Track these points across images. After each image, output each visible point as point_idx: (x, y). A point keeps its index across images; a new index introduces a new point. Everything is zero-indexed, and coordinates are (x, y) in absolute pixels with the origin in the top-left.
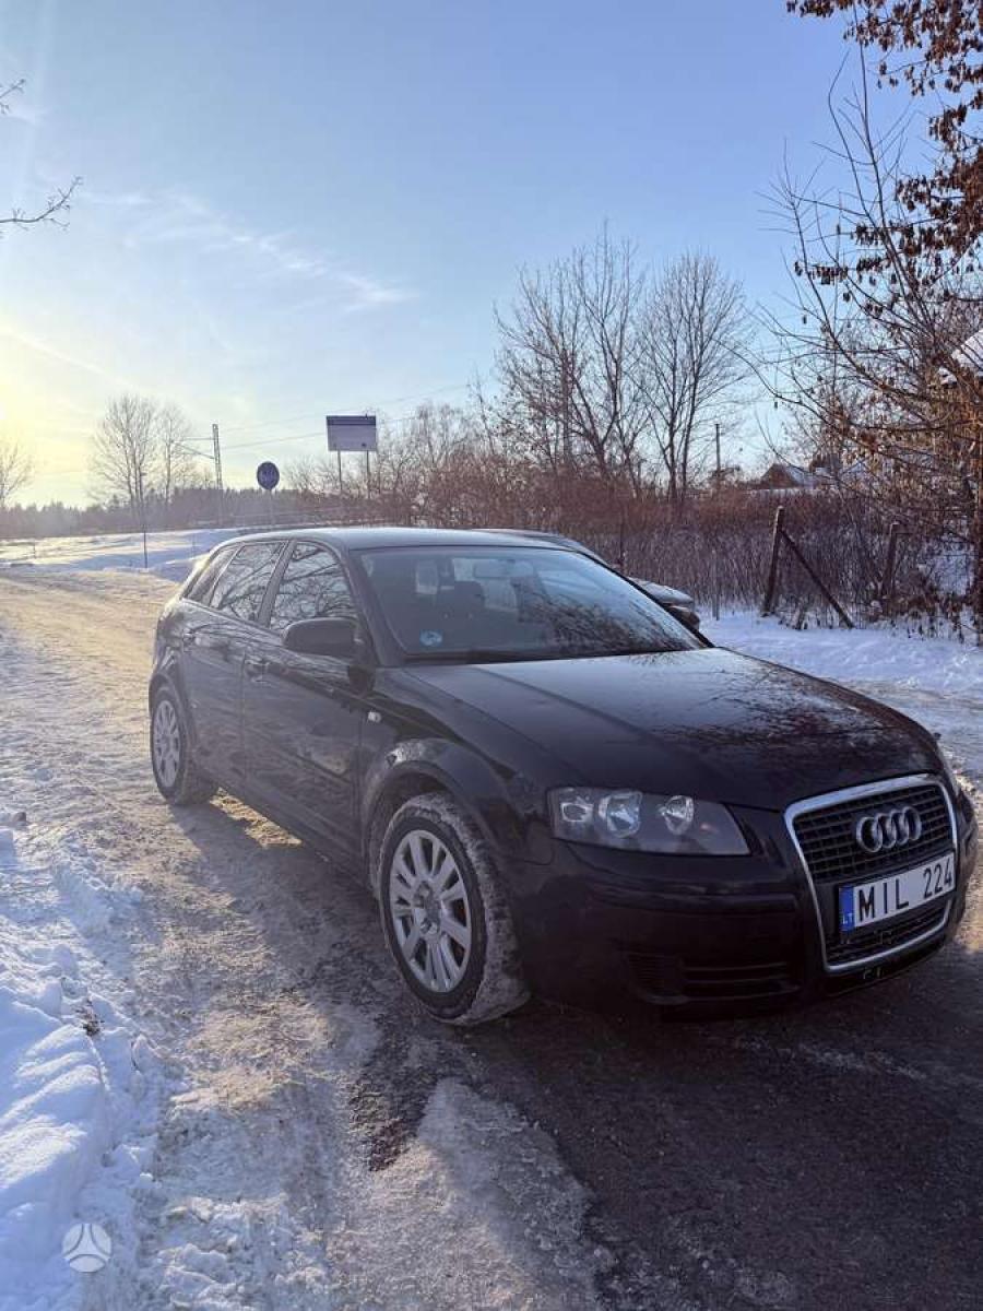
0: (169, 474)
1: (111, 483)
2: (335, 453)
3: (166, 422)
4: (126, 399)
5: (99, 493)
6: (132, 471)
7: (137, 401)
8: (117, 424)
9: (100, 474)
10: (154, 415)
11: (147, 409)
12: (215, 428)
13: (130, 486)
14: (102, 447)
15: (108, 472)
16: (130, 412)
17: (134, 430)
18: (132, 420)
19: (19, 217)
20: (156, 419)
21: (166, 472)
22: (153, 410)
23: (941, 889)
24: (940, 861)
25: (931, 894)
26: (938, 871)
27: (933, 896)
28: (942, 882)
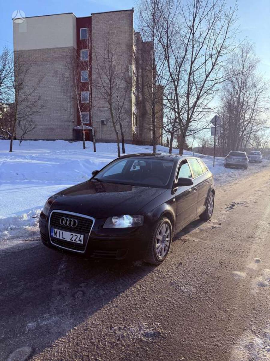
23: (77, 241)
24: (78, 235)
25: (73, 240)
26: (76, 236)
27: (74, 241)
28: (77, 240)
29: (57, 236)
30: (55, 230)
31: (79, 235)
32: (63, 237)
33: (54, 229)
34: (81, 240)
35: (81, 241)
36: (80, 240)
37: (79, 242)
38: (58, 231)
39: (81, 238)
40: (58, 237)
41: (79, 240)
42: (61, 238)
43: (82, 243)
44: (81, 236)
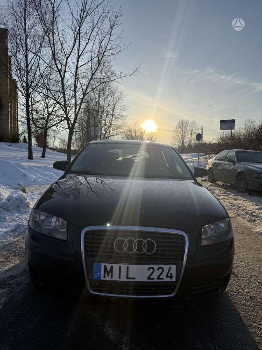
0: (191, 139)
1: (177, 142)
2: (222, 131)
3: (192, 126)
4: (182, 121)
5: (173, 144)
6: (182, 139)
7: (185, 120)
8: (180, 127)
9: (174, 139)
10: (189, 124)
11: (187, 123)
12: (202, 126)
13: (181, 142)
14: (175, 132)
15: (176, 139)
16: (183, 123)
17: (184, 129)
18: (183, 126)
19: (127, 75)
20: (189, 125)
21: (190, 139)
22: (189, 123)
23: (163, 279)
24: (163, 266)
25: (153, 279)
26: (161, 270)
27: (155, 280)
28: (164, 276)
29: (112, 277)
30: (105, 266)
31: (166, 268)
32: (129, 276)
33: (103, 265)
34: (171, 274)
35: (171, 277)
36: (169, 275)
37: (168, 280)
38: (116, 267)
39: (170, 272)
40: (116, 278)
41: (167, 276)
42: (124, 278)
43: (174, 279)
44: (170, 268)
